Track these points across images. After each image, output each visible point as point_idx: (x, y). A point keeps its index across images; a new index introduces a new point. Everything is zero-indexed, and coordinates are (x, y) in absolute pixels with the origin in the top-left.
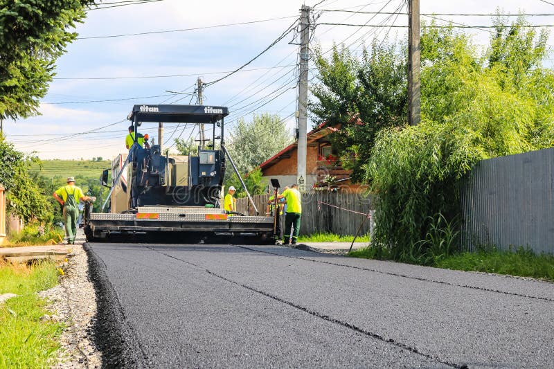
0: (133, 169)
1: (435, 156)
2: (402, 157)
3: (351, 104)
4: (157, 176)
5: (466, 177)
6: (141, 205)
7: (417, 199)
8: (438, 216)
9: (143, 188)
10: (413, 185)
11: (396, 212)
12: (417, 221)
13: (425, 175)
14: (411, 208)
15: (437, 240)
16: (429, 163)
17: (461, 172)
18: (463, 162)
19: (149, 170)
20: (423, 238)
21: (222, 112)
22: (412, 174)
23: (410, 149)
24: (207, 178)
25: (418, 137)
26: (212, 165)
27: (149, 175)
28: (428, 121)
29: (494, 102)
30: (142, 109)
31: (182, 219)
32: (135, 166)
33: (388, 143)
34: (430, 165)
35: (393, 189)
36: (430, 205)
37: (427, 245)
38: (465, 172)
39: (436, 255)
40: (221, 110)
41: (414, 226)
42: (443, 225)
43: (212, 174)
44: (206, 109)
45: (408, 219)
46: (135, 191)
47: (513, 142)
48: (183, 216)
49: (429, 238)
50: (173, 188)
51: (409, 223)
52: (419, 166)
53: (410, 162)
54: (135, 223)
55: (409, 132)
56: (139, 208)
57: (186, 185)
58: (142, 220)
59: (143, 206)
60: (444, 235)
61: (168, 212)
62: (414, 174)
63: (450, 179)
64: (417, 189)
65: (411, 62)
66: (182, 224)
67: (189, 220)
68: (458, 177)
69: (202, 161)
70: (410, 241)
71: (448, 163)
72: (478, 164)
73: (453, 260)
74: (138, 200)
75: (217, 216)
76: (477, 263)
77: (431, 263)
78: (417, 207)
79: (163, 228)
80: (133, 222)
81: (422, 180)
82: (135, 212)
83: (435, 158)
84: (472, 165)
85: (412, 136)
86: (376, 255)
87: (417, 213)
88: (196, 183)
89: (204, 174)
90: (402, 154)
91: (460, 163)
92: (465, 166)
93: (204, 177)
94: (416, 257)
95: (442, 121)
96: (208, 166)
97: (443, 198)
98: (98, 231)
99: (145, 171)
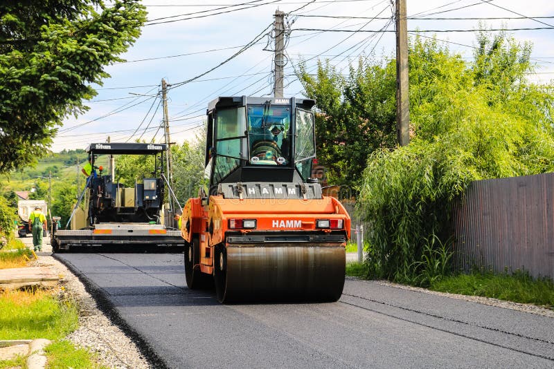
0: (91, 194)
1: (427, 178)
2: (395, 179)
3: (339, 122)
4: (110, 200)
5: (458, 198)
6: (98, 223)
7: (410, 219)
8: (432, 237)
9: (99, 209)
10: (405, 205)
11: (390, 233)
12: (410, 241)
13: (416, 198)
14: (404, 228)
15: (432, 261)
16: (421, 183)
17: (454, 193)
18: (456, 184)
19: (103, 195)
20: (417, 258)
21: (161, 149)
22: (405, 195)
23: (402, 169)
24: (150, 201)
25: (409, 157)
26: (153, 190)
27: (103, 199)
28: (419, 141)
29: (485, 122)
30: (97, 147)
31: (131, 234)
32: (92, 191)
33: (380, 165)
34: (422, 186)
35: (385, 210)
36: (423, 225)
37: (422, 267)
38: (458, 193)
39: (431, 276)
40: (161, 147)
41: (407, 247)
42: (437, 245)
43: (154, 198)
44: (148, 147)
45: (403, 241)
46: (92, 212)
48: (131, 231)
49: (424, 259)
50: (124, 210)
51: (403, 243)
52: (411, 187)
53: (402, 183)
54: (94, 238)
55: (401, 152)
56: (96, 225)
57: (133, 206)
58: (98, 235)
60: (438, 257)
61: (119, 229)
62: (406, 195)
63: (442, 199)
64: (410, 209)
65: (400, 81)
66: (130, 238)
67: (136, 235)
68: (451, 198)
69: (146, 188)
70: (403, 261)
71: (440, 183)
72: (471, 185)
73: (452, 281)
74: (95, 219)
75: (157, 231)
76: (476, 287)
77: (427, 285)
78: (410, 228)
79: (115, 242)
80: (92, 237)
81: (415, 200)
82: (94, 229)
83: (427, 180)
84: (465, 186)
85: (404, 156)
86: (369, 275)
87: (411, 233)
88: (141, 205)
89: (147, 197)
90: (395, 175)
91: (453, 184)
92: (458, 187)
93: (148, 200)
94: (410, 277)
95: (432, 141)
96: (151, 191)
97: (436, 218)
98: (63, 245)
99: (100, 196)
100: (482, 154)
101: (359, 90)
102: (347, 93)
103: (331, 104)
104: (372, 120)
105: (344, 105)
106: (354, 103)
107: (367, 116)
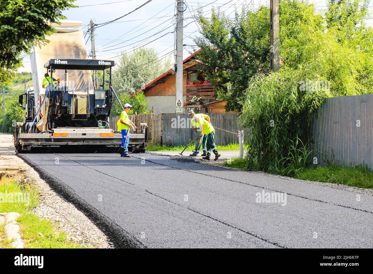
0: (50, 103)
1: (293, 95)
2: (269, 96)
3: (227, 53)
4: (66, 108)
5: (315, 111)
6: (55, 128)
7: (280, 127)
8: (296, 139)
9: (56, 115)
10: (276, 116)
11: (265, 136)
12: (279, 142)
13: (286, 109)
14: (275, 133)
15: (296, 157)
16: (289, 100)
17: (313, 107)
18: (315, 100)
19: (61, 103)
20: (285, 155)
21: (110, 64)
22: (276, 108)
23: (274, 89)
24: (100, 109)
25: (280, 80)
26: (103, 100)
27: (60, 107)
28: (287, 68)
29: (336, 55)
30: (56, 62)
31: (84, 137)
32: (51, 100)
33: (258, 86)
34: (290, 102)
35: (262, 119)
36: (289, 131)
37: (289, 161)
38: (316, 107)
39: (295, 168)
40: (110, 63)
41: (278, 146)
42: (300, 145)
43: (104, 106)
44: (99, 62)
45: (274, 142)
46: (51, 118)
47: (349, 84)
48: (85, 134)
49: (290, 156)
50: (78, 116)
51: (274, 144)
52: (282, 103)
53: (275, 99)
54: (52, 140)
55: (273, 77)
57: (86, 113)
58: (57, 138)
59: (56, 128)
60: (300, 154)
61: (75, 132)
62: (277, 108)
63: (304, 112)
64: (280, 118)
65: (273, 23)
66: (84, 140)
67: (88, 137)
68: (311, 111)
69: (97, 98)
70: (274, 157)
71: (303, 100)
72: (325, 101)
73: (309, 172)
74: (54, 124)
75: (107, 134)
76: (329, 176)
77: (292, 175)
78: (280, 133)
79: (70, 143)
80: (51, 139)
81: (284, 113)
82: (52, 133)
83: (294, 97)
84: (321, 102)
85: (276, 79)
86: (248, 167)
87: (280, 137)
88: (93, 112)
89: (98, 106)
90: (269, 94)
91: (312, 100)
92: (316, 103)
93: (98, 108)
94: (280, 169)
95: (296, 68)
96: (101, 101)
97: (299, 125)
98: (25, 146)
99: (58, 104)
100: (333, 78)
101: (242, 29)
102: (233, 32)
103: (221, 40)
104: (252, 52)
105: (231, 41)
106: (238, 40)
107: (247, 49)
